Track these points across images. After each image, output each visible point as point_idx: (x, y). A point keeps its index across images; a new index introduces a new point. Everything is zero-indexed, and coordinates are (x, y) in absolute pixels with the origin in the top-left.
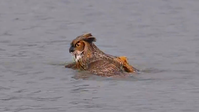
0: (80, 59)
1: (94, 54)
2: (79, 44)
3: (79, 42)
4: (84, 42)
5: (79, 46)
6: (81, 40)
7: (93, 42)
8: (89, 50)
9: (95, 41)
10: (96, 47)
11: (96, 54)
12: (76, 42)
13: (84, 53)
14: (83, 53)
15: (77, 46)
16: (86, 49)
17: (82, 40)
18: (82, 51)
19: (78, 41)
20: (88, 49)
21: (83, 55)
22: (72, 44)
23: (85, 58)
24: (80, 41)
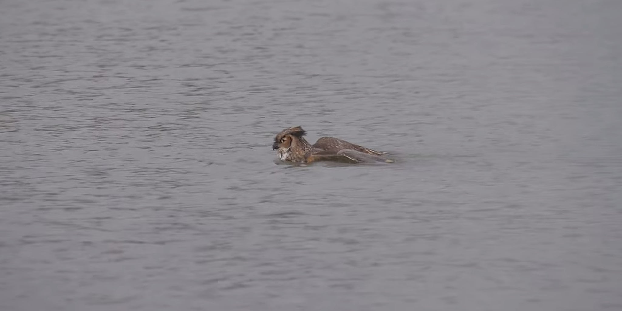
0: (287, 157)
1: (305, 150)
2: (285, 139)
3: (284, 137)
4: (291, 136)
5: (285, 142)
6: (287, 134)
7: (303, 136)
8: (298, 146)
9: (305, 135)
10: (306, 142)
11: (307, 150)
12: (281, 136)
13: (291, 150)
14: (289, 149)
15: (282, 142)
16: (293, 145)
17: (289, 134)
18: (289, 148)
19: (283, 135)
20: (296, 145)
21: (290, 152)
22: (276, 139)
23: (293, 155)
24: (286, 136)
